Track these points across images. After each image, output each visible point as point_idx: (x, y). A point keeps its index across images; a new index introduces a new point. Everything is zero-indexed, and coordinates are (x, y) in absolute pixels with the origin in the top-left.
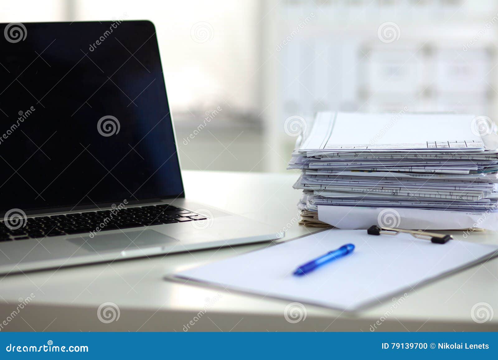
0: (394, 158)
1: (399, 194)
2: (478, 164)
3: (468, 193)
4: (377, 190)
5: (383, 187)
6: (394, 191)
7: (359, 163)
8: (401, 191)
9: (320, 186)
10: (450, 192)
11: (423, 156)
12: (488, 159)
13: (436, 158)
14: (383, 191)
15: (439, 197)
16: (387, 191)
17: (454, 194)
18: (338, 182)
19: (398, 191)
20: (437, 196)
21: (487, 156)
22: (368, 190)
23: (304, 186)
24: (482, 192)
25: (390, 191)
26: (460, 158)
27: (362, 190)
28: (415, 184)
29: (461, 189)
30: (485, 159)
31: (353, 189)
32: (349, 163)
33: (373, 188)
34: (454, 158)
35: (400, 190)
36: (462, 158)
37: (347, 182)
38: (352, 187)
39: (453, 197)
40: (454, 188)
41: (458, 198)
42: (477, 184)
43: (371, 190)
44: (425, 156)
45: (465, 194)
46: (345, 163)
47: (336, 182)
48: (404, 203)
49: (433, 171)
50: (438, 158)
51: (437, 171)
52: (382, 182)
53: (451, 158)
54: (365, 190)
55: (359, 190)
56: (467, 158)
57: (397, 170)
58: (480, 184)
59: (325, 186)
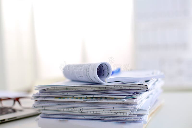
1: (82, 112)
2: (135, 92)
3: (120, 111)
4: (71, 110)
5: (74, 108)
6: (80, 110)
7: (66, 93)
8: (83, 110)
9: (42, 107)
10: (111, 111)
11: (104, 88)
12: (141, 89)
13: (111, 89)
14: (74, 110)
15: (104, 113)
16: (75, 110)
17: (112, 111)
18: (50, 105)
19: (82, 110)
20: (103, 113)
21: (141, 87)
22: (66, 109)
23: (34, 107)
24: (129, 110)
25: (77, 110)
26: (125, 89)
27: (63, 109)
28: (91, 106)
29: (117, 108)
30: (139, 89)
31: (58, 109)
33: (68, 108)
34: (121, 89)
35: (83, 109)
36: (126, 89)
37: (54, 105)
38: (58, 108)
39: (112, 113)
40: (113, 108)
41: (115, 114)
42: (127, 105)
43: (67, 109)
44: (105, 88)
45: (119, 112)
46: (59, 93)
47: (49, 105)
48: (86, 117)
49: (105, 97)
50: (112, 89)
51: (107, 97)
52: (73, 105)
53: (120, 89)
54: (64, 109)
55: (61, 109)
56: (129, 89)
57: (86, 97)
58: (128, 105)
59: (44, 107)
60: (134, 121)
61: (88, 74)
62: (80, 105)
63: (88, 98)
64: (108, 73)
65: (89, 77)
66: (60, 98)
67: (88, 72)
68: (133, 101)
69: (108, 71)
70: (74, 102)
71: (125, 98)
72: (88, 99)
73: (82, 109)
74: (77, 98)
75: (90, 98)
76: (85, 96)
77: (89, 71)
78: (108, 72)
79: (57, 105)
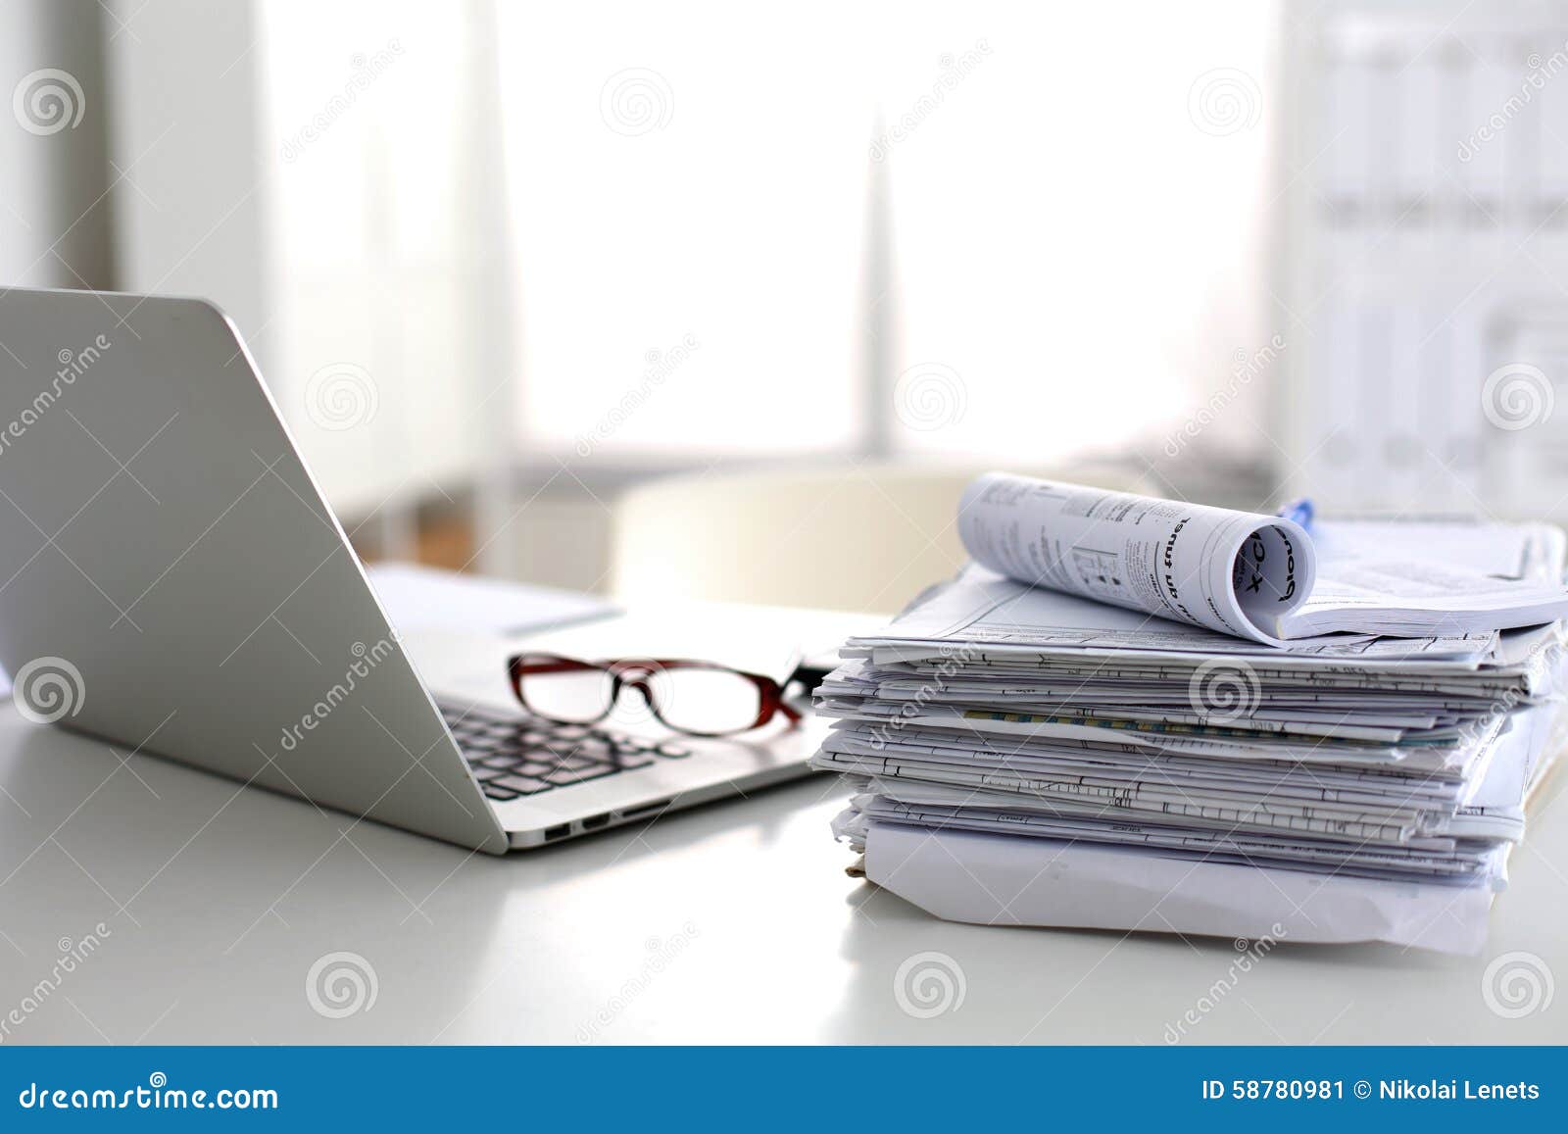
0: (1169, 676)
1: (1133, 804)
2: (1450, 706)
3: (1364, 814)
4: (1064, 788)
5: (1082, 778)
6: (1119, 794)
7: (1042, 690)
8: (1141, 796)
9: (881, 761)
10: (1306, 809)
11: (1268, 674)
12: (1489, 693)
13: (1311, 683)
14: (1083, 790)
15: (1267, 821)
16: (1094, 791)
17: (1317, 814)
18: (936, 752)
19: (1132, 795)
20: (1260, 820)
21: (1487, 683)
22: (1034, 785)
23: (834, 760)
24: (1415, 814)
25: (1104, 792)
26: (1393, 687)
27: (1015, 783)
28: (1187, 774)
29: (1343, 797)
30: (1479, 693)
31: (986, 780)
32: (1010, 689)
33: (1048, 778)
34: (1372, 686)
35: (1138, 790)
36: (1401, 687)
37: (963, 753)
39: (1314, 826)
40: (1318, 795)
41: (1331, 828)
42: (1401, 781)
43: (1043, 785)
44: (1275, 674)
45: (1354, 818)
46: (998, 688)
47: (929, 751)
48: (1157, 838)
49: (1277, 727)
50: (1318, 684)
51: (1289, 728)
52: (1078, 760)
53: (1363, 685)
54: (1025, 784)
55: (1005, 782)
56: (1418, 688)
57: (1160, 718)
58: (1409, 781)
59: (897, 764)
60: (1436, 878)
61: (1168, 577)
62: (1123, 762)
63: (1173, 725)
64: (1293, 584)
65: (1167, 591)
66: (998, 713)
67: (1169, 564)
68: (1442, 762)
69: (1291, 570)
70: (1085, 745)
71: (1400, 745)
72: (1170, 733)
73: (1135, 787)
74: (1106, 723)
75: (1184, 730)
76: (1158, 716)
77: (1172, 560)
78: (1290, 578)
79: (978, 756)
